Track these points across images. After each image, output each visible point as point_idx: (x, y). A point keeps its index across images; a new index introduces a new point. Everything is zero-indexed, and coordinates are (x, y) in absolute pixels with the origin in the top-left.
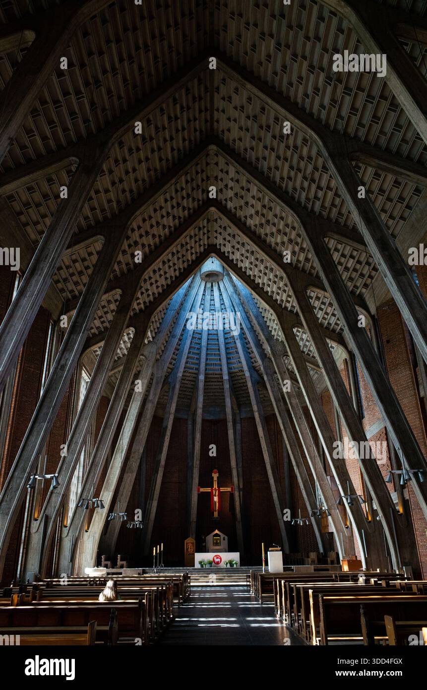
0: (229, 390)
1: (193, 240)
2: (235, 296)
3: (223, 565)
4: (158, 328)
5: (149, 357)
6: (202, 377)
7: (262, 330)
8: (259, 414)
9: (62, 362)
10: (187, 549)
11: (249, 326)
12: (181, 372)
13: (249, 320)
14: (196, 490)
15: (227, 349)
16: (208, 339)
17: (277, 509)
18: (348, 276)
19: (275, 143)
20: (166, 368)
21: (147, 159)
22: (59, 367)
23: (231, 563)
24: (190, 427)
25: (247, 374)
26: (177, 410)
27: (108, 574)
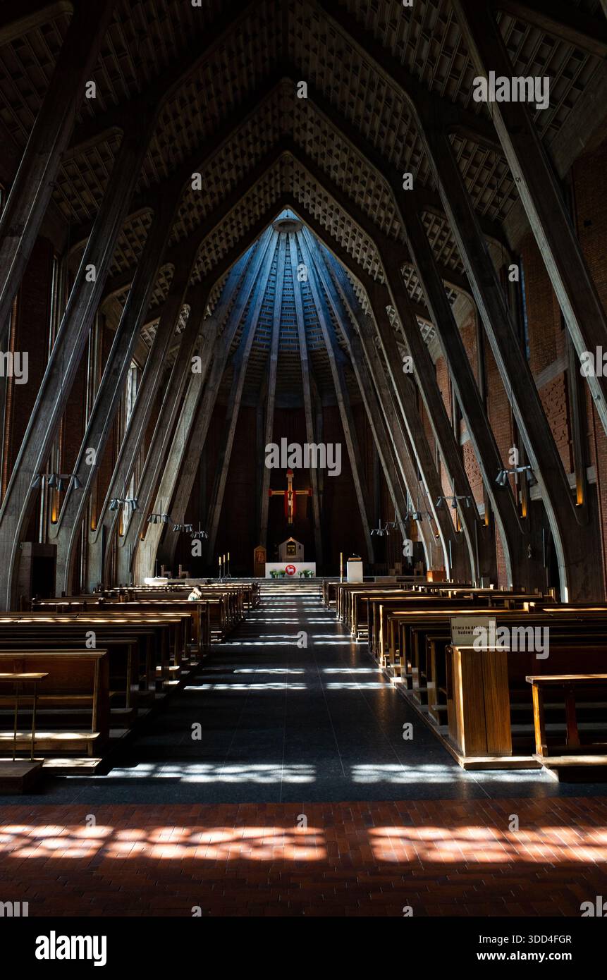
0: (308, 373)
1: (262, 191)
2: (317, 253)
3: (296, 575)
4: (218, 299)
5: (208, 335)
6: (274, 357)
7: (350, 302)
8: (345, 404)
9: (115, 366)
10: (257, 559)
11: (335, 294)
12: (247, 351)
13: (334, 285)
14: (267, 492)
15: (306, 321)
16: (282, 308)
17: (362, 515)
18: (451, 253)
19: (365, 90)
20: (229, 347)
21: (203, 108)
22: (112, 371)
23: (306, 573)
24: (259, 417)
25: (331, 355)
26: (243, 396)
27: (169, 584)
